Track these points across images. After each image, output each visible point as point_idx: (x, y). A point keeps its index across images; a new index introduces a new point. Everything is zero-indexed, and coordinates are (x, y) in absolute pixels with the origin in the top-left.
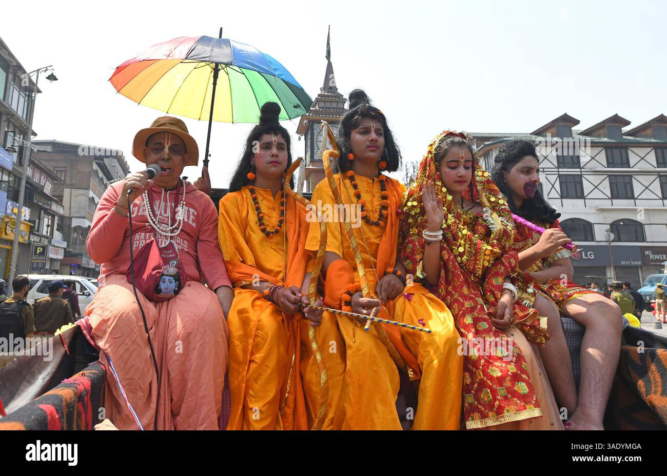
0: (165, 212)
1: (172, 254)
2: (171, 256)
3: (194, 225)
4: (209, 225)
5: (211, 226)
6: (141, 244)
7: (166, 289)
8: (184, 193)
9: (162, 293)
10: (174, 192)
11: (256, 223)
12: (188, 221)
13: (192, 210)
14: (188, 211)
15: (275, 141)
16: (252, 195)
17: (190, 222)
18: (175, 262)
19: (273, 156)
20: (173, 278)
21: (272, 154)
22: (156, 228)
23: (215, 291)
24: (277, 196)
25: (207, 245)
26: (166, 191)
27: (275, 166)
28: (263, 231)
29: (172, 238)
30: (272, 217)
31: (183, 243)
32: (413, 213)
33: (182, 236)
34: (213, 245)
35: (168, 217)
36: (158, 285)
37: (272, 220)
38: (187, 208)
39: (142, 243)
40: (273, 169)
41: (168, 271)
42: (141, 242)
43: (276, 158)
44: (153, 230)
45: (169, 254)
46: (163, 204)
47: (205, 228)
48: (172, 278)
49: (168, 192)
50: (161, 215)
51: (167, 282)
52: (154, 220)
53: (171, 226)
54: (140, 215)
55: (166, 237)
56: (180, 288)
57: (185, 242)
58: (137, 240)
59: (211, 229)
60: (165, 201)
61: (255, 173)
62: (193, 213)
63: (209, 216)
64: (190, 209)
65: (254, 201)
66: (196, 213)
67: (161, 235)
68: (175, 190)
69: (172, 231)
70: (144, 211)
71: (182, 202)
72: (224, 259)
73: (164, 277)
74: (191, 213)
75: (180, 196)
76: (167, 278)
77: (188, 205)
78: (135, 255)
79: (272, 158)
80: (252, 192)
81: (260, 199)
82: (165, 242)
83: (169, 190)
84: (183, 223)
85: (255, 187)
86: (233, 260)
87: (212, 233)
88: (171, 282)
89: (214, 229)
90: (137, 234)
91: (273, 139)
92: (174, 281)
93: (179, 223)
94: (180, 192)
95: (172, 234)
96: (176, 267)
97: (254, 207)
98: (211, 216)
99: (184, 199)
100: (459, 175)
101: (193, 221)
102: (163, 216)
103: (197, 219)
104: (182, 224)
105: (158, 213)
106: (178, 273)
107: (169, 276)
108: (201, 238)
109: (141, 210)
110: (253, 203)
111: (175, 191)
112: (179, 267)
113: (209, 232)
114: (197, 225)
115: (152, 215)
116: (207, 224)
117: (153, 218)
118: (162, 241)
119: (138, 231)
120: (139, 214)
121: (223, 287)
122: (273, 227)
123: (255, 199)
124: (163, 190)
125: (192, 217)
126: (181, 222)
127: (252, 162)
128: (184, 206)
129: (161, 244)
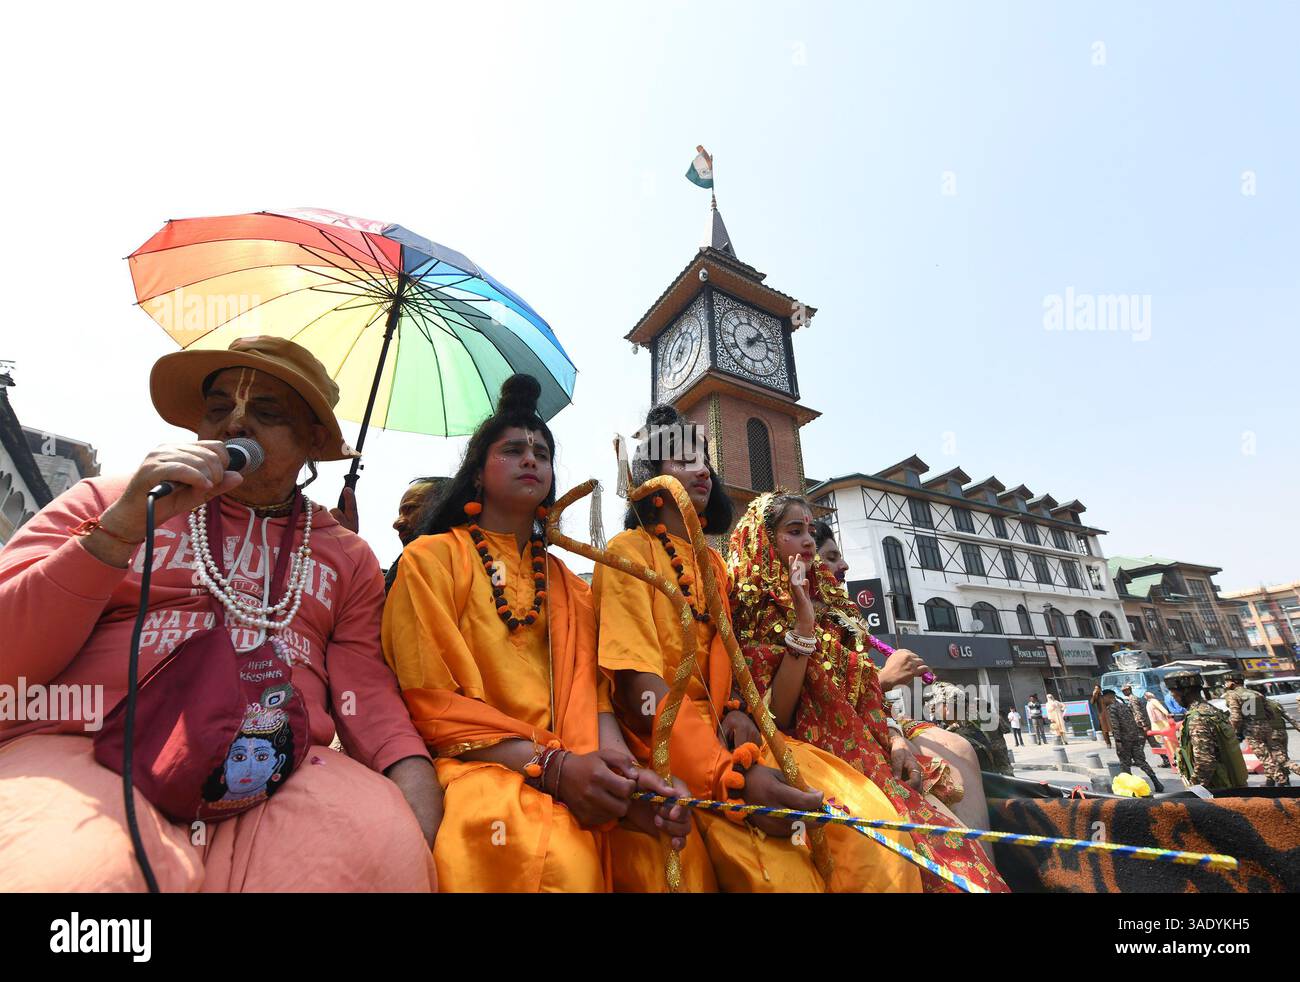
0: (253, 567)
1: (272, 669)
2: (270, 674)
3: (328, 604)
4: (363, 606)
5: (372, 608)
6: (164, 640)
7: (243, 781)
8: (308, 529)
9: (227, 794)
10: (283, 521)
11: (491, 600)
12: (315, 594)
13: (325, 569)
14: (317, 570)
15: (531, 440)
16: (477, 543)
17: (320, 596)
18: (283, 694)
19: (526, 465)
20: (269, 744)
21: (524, 462)
22: (228, 602)
23: (387, 772)
24: (526, 551)
25: (356, 651)
26: (260, 515)
27: (530, 485)
28: (504, 616)
29: (270, 632)
30: (521, 591)
31: (301, 643)
32: (749, 602)
33: (297, 626)
34: (371, 652)
35: (261, 582)
36: (220, 771)
37: (522, 597)
38: (313, 563)
39: (171, 636)
40: (527, 491)
41: (255, 723)
42: (166, 634)
43: (532, 470)
44: (212, 604)
45: (266, 670)
46: (248, 546)
47: (356, 611)
48: (266, 743)
49: (266, 520)
50: (239, 571)
51: (251, 757)
52: (223, 581)
53: (271, 603)
54: (174, 571)
55: (255, 628)
56: (288, 769)
57: (305, 640)
58: (151, 629)
59: (369, 616)
60: (257, 539)
61: (482, 503)
62: (329, 576)
63: (368, 585)
64: (321, 565)
65: (482, 555)
66: (334, 577)
67: (238, 621)
68: (284, 516)
69: (271, 617)
70: (190, 558)
71: (301, 548)
72: (399, 687)
73: (243, 742)
74: (324, 575)
75: (298, 533)
76: (251, 745)
77: (318, 555)
78: (143, 670)
79: (525, 469)
80: (476, 537)
81: (493, 552)
82: (251, 636)
83: (268, 514)
84: (301, 600)
85: (480, 529)
86: (434, 688)
87: (370, 623)
88: (261, 758)
89: (375, 615)
90: (153, 615)
91: (528, 437)
92: (273, 751)
93: (292, 600)
94: (299, 524)
95: (272, 623)
96: (284, 707)
97: (483, 568)
98: (371, 587)
99: (306, 541)
100: (806, 543)
101: (327, 594)
102: (244, 576)
103: (338, 589)
104: (298, 602)
105: (231, 566)
106: (288, 726)
107: (259, 736)
108: (339, 636)
109: (179, 556)
110: (480, 559)
111: (286, 518)
112: (294, 708)
113: (364, 621)
114: (336, 605)
115: (214, 569)
116: (359, 605)
117: (218, 576)
118: (241, 635)
119: (161, 605)
120: (170, 566)
121: (409, 762)
122: (522, 611)
123: (483, 552)
124: (253, 513)
125: (324, 585)
126: (298, 597)
127: (478, 483)
128: (307, 558)
129: (240, 641)
